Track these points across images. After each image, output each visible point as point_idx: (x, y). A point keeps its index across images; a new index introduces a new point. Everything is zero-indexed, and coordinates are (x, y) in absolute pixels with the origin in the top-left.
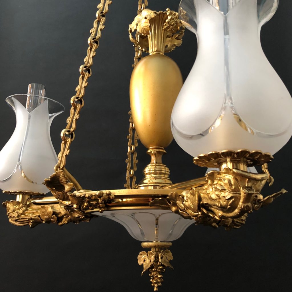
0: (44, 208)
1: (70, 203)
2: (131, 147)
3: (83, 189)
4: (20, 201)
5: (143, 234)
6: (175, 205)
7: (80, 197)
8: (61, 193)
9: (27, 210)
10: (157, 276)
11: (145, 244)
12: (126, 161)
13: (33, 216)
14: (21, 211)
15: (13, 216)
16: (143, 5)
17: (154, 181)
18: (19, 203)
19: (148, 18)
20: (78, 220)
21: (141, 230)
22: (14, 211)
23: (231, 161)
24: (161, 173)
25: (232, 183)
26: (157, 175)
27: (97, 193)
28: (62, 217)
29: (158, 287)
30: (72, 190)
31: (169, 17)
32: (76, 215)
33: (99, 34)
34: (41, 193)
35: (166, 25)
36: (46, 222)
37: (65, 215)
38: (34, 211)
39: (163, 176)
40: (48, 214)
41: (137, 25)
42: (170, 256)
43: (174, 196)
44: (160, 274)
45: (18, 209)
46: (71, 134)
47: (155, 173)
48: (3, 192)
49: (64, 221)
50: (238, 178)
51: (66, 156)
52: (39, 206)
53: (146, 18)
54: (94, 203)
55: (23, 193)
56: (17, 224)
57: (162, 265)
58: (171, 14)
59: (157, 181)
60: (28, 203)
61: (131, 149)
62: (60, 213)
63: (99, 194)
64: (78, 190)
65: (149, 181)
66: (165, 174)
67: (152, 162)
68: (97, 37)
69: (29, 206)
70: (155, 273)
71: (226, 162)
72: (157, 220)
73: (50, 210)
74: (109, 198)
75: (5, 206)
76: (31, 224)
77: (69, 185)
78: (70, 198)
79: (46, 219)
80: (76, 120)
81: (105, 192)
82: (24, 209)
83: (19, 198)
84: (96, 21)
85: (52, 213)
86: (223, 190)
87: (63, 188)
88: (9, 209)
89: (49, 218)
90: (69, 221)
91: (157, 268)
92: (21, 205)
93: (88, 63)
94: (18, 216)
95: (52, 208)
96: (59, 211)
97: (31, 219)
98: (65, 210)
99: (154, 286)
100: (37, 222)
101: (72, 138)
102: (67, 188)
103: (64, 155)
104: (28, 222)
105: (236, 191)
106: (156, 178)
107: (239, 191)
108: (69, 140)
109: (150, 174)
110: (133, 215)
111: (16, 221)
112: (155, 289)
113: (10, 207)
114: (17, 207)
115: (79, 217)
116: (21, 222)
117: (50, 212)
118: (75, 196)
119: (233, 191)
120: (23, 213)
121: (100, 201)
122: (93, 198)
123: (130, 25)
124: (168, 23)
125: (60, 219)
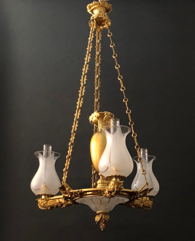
0: (55, 200)
1: (67, 195)
2: (94, 171)
3: (72, 189)
4: (44, 198)
5: (96, 208)
6: (104, 193)
7: (71, 192)
8: (65, 191)
9: (47, 202)
10: (103, 225)
11: (98, 212)
12: (92, 178)
13: (50, 204)
14: (45, 203)
15: (41, 205)
16: (97, 99)
17: (101, 186)
18: (43, 199)
19: (97, 116)
20: (70, 205)
21: (95, 206)
22: (42, 203)
23: (115, 178)
24: (104, 183)
25: (113, 184)
26: (102, 184)
27: (77, 190)
28: (63, 204)
29: (103, 229)
30: (69, 190)
31: (106, 116)
32: (69, 203)
33: (76, 129)
34: (53, 194)
35: (104, 119)
36: (56, 207)
37: (64, 203)
38: (50, 202)
39: (105, 184)
40: (57, 203)
41: (92, 119)
42: (108, 217)
43: (103, 190)
44: (104, 224)
45: (44, 202)
46: (67, 170)
47: (101, 183)
48: (36, 195)
49: (64, 206)
50: (115, 183)
51: (66, 178)
52: (53, 200)
53: (96, 116)
54: (76, 194)
55: (45, 195)
56: (43, 209)
57: (104, 220)
58: (106, 114)
59: (102, 186)
60: (48, 199)
61: (94, 172)
62: (62, 202)
63: (78, 191)
64: (71, 190)
65: (99, 187)
66: (106, 183)
67: (100, 178)
68: (75, 130)
69: (48, 200)
70: (102, 223)
71: (113, 178)
72: (101, 201)
73: (57, 201)
74: (82, 192)
75: (37, 201)
76: (49, 208)
77: (68, 188)
78: (68, 193)
79: (56, 205)
80: (69, 165)
81: (80, 190)
82: (46, 201)
83: (43, 197)
84: (74, 122)
85: (59, 202)
86: (111, 186)
87: (66, 189)
88: (40, 202)
89: (57, 205)
90: (66, 206)
91: (102, 221)
92: (45, 200)
93: (72, 141)
94: (44, 205)
95: (59, 200)
96: (61, 202)
97: (50, 206)
98: (64, 201)
99: (102, 229)
100: (52, 207)
101: (67, 171)
102: (67, 189)
103: (65, 178)
104: (48, 208)
105: (114, 186)
106: (102, 185)
107: (115, 186)
108: (67, 172)
109: (99, 184)
110: (91, 199)
111: (43, 207)
112: (102, 230)
113: (40, 201)
114: (43, 201)
115: (70, 203)
116: (45, 208)
117: (58, 202)
118: (70, 192)
119: (113, 186)
120: (46, 203)
121: (78, 193)
122: (76, 192)
123: (90, 117)
124: (105, 118)
125: (62, 205)
